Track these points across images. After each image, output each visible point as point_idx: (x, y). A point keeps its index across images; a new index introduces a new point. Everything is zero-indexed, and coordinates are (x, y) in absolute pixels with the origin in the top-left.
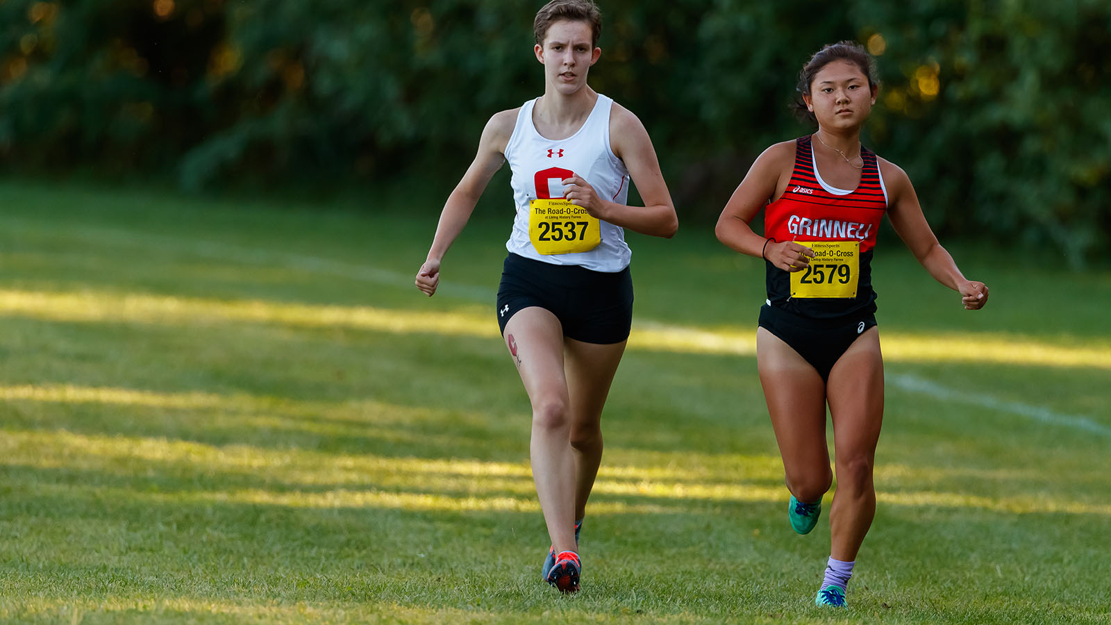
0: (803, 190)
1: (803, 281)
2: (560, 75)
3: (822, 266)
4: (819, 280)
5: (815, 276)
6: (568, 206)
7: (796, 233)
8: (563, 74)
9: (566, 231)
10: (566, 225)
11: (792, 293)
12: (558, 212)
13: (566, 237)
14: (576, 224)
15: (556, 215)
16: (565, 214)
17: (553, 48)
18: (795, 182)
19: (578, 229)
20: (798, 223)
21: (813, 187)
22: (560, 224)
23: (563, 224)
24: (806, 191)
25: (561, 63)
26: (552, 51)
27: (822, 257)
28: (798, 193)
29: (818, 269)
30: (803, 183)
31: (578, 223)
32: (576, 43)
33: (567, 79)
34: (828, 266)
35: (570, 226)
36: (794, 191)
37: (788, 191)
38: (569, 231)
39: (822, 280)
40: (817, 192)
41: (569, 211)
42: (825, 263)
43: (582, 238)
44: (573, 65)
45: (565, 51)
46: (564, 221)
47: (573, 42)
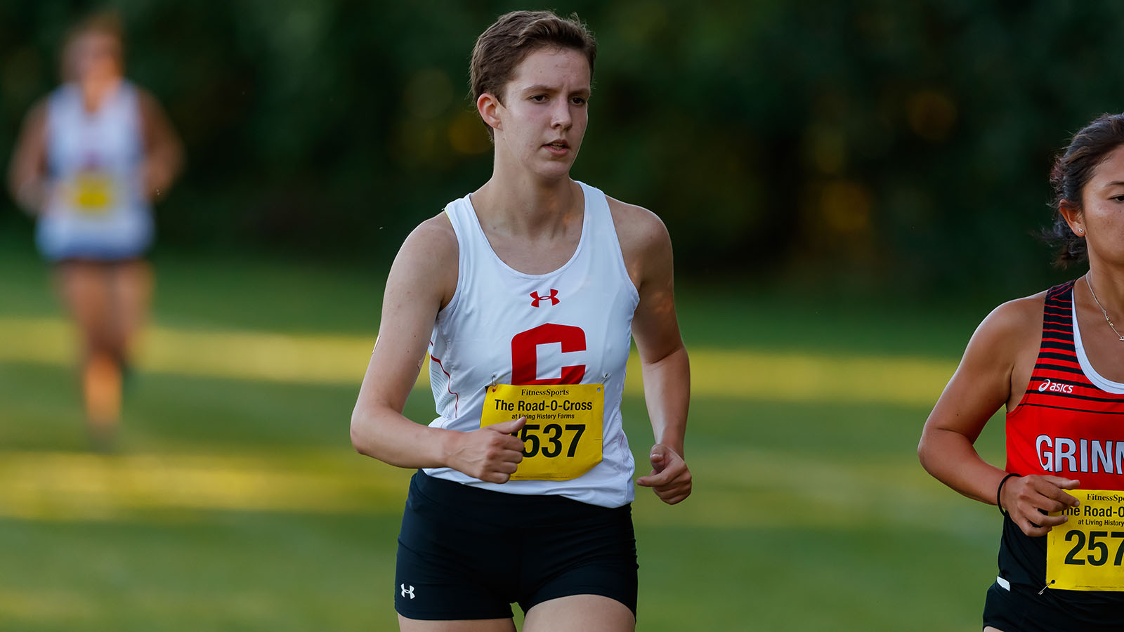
0: (1056, 387)
1: (1069, 560)
2: (544, 145)
3: (1105, 534)
4: (1098, 558)
5: (1091, 553)
6: (555, 398)
7: (1051, 470)
8: (550, 145)
9: (544, 441)
10: (547, 430)
11: (1048, 580)
12: (536, 407)
13: (545, 451)
14: (563, 428)
15: (531, 412)
16: (547, 411)
17: (530, 98)
18: (1042, 372)
19: (567, 438)
20: (1053, 450)
21: (1075, 380)
22: (537, 427)
23: (542, 428)
24: (1061, 388)
25: (547, 125)
26: (527, 103)
27: (1106, 518)
28: (1047, 392)
29: (1097, 540)
30: (1056, 374)
31: (569, 427)
32: (574, 88)
33: (556, 152)
34: (1115, 535)
35: (553, 432)
36: (1041, 389)
37: (1032, 391)
38: (551, 440)
39: (1103, 560)
40: (1083, 391)
41: (555, 404)
42: (1110, 529)
43: (571, 453)
44: (568, 128)
45: (553, 102)
46: (543, 423)
47: (569, 87)
